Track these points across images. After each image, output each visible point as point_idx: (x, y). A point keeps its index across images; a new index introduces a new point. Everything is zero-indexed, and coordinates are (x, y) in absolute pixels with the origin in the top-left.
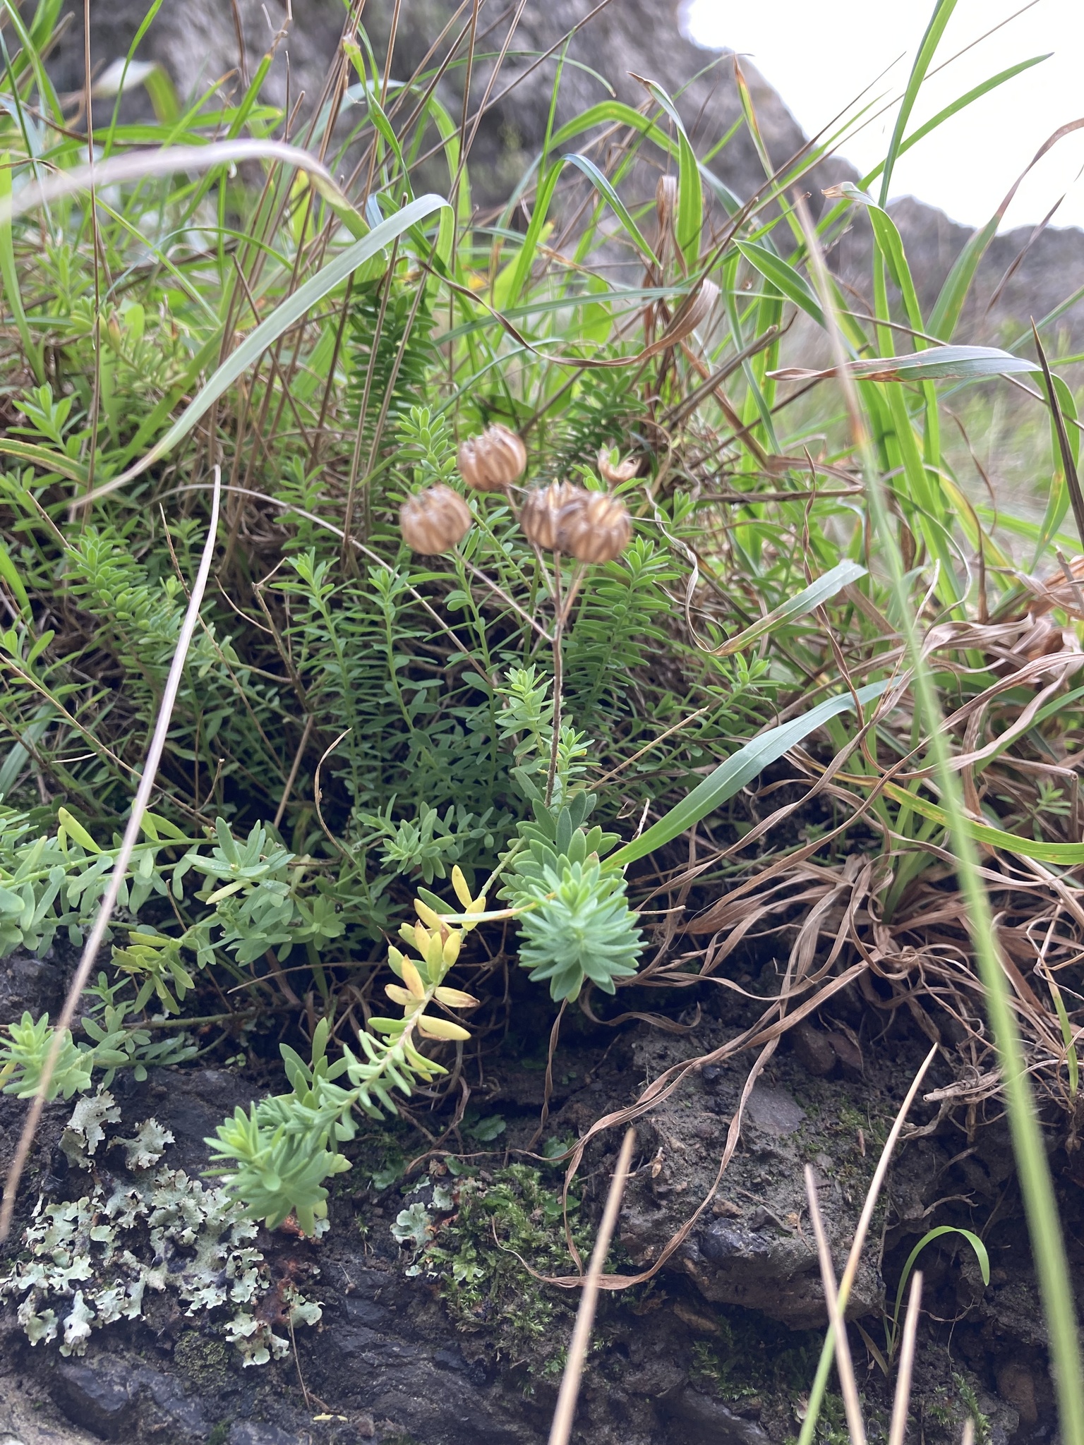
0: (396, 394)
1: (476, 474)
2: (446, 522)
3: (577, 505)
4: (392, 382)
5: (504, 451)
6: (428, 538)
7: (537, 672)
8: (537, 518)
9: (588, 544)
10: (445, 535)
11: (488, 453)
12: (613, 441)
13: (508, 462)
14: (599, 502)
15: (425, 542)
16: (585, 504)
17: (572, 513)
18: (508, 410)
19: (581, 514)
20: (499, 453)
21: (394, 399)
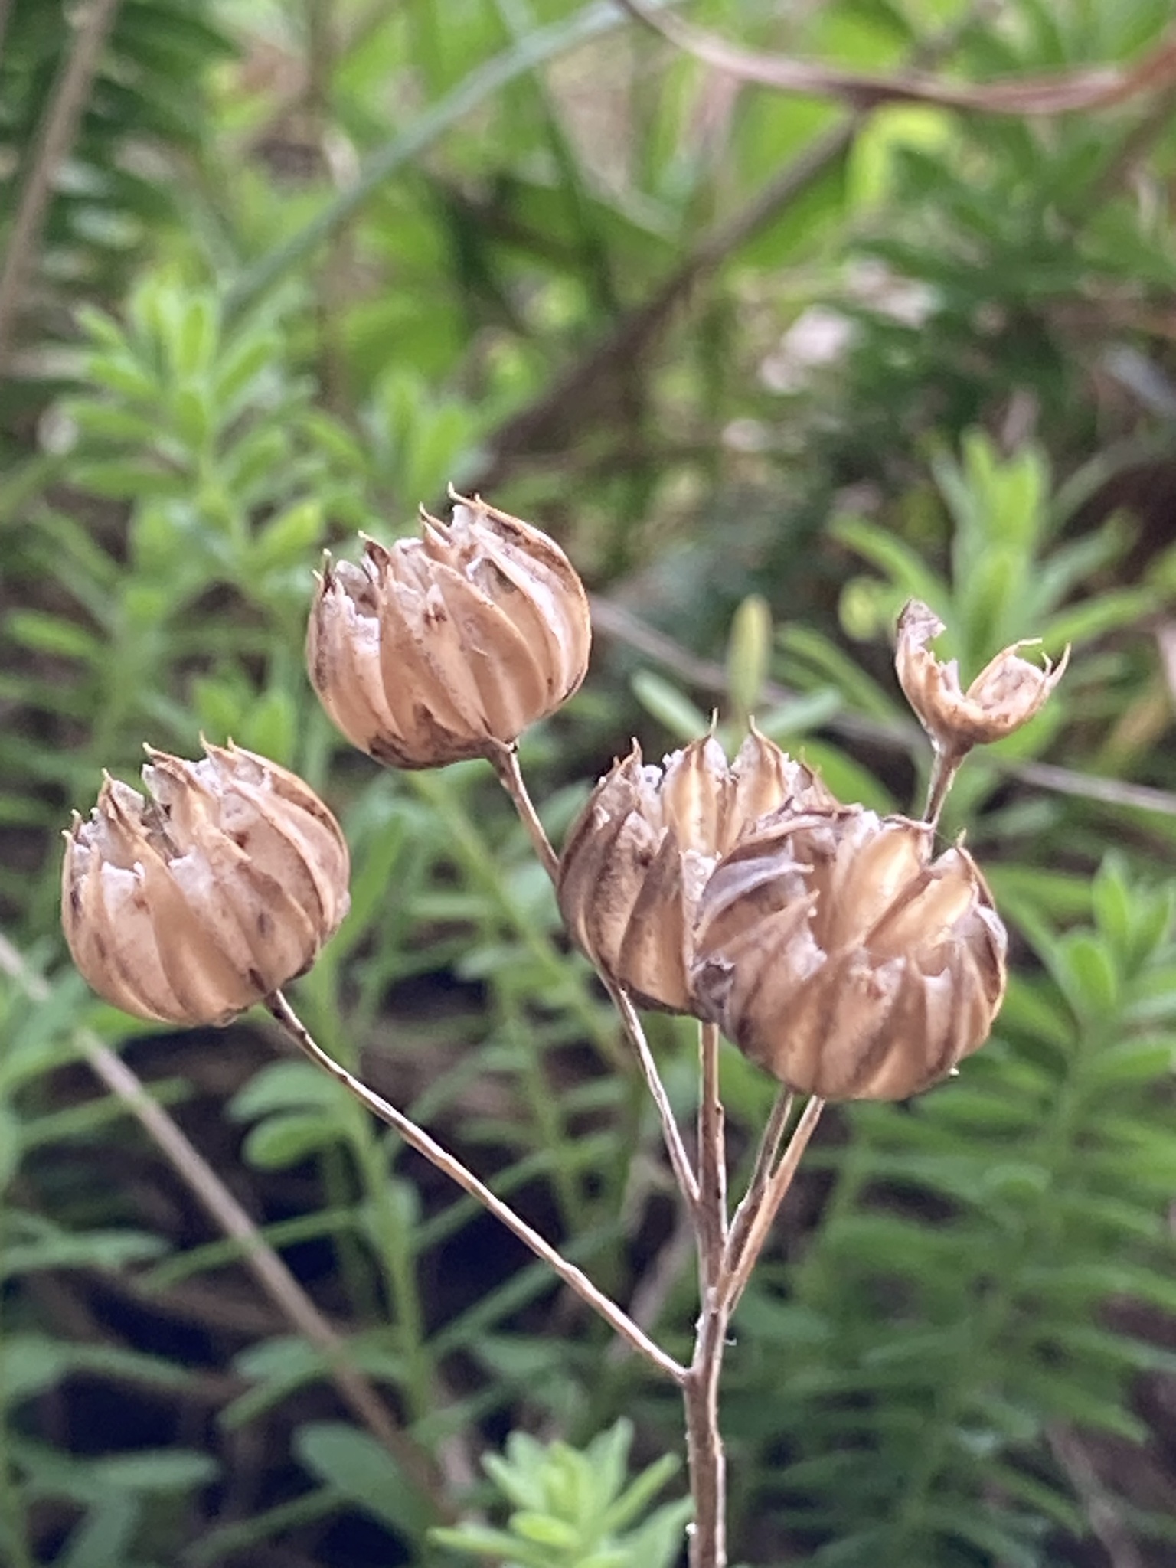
0: (72, 177)
1: (381, 701)
2: (247, 900)
3: (784, 865)
4: (59, 125)
5: (501, 611)
6: (171, 965)
7: (638, 1461)
8: (629, 884)
9: (824, 1031)
10: (242, 955)
11: (434, 618)
12: (1021, 412)
13: (515, 658)
14: (879, 851)
15: (158, 984)
16: (821, 858)
17: (764, 896)
18: (562, 231)
19: (802, 901)
20: (480, 620)
21: (62, 203)
